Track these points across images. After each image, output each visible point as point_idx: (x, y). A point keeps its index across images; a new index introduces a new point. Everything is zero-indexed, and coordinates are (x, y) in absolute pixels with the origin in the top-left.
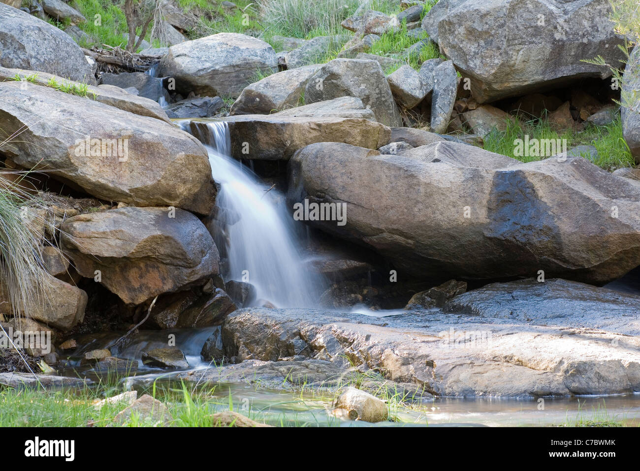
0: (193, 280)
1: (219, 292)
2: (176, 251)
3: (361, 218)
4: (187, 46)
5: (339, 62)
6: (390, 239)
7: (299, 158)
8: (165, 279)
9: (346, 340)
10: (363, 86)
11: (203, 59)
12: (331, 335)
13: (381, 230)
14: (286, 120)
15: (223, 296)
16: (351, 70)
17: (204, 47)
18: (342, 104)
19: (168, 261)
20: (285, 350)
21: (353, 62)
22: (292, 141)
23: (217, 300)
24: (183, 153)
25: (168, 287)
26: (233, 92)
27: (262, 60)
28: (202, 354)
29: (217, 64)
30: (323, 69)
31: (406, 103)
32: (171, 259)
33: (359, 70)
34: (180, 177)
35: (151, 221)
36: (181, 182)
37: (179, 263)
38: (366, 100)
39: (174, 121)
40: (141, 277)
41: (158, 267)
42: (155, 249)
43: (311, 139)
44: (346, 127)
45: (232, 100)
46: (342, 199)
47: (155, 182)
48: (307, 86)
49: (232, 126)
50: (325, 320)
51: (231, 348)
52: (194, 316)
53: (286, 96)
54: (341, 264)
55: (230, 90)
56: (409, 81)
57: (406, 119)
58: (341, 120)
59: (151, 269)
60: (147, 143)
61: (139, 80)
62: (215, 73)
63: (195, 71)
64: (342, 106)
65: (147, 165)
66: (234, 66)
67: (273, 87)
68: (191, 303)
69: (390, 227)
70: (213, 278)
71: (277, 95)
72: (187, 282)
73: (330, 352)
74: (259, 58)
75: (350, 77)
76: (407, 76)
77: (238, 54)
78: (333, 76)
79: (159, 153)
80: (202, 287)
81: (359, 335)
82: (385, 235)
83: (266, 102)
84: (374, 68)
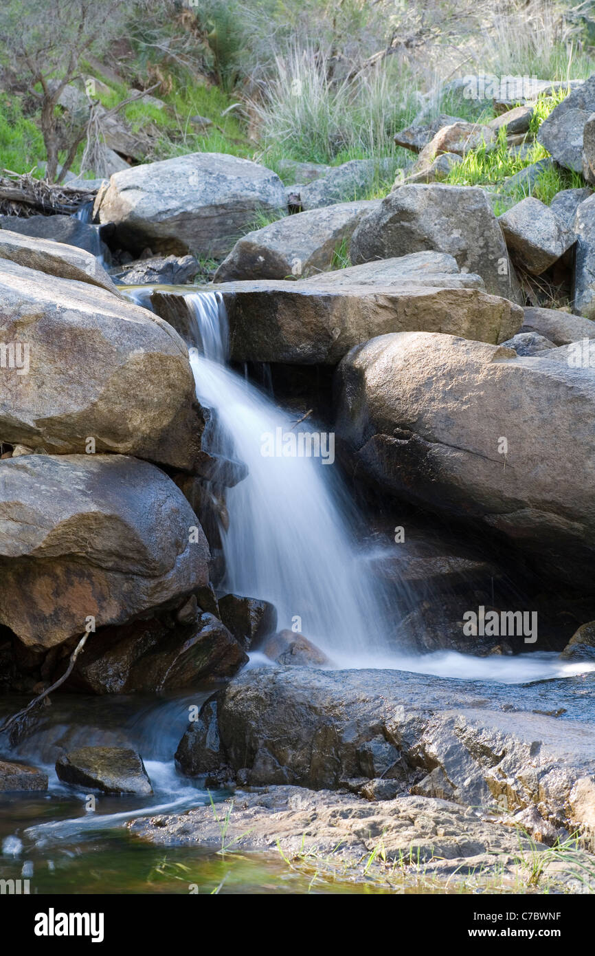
0: (160, 601)
1: (208, 621)
2: (128, 544)
3: (481, 479)
4: (141, 173)
5: (414, 190)
6: (538, 520)
7: (358, 363)
8: (105, 599)
9: (486, 751)
10: (456, 234)
11: (166, 195)
12: (453, 739)
13: (521, 502)
14: (333, 290)
15: (215, 628)
16: (436, 204)
17: (169, 176)
18: (420, 264)
19: (110, 564)
20: (353, 763)
21: (440, 190)
22: (344, 330)
23: (205, 639)
24: (142, 350)
25: (111, 614)
26: (215, 249)
27: (263, 198)
28: (177, 757)
29: (189, 202)
30: (386, 202)
31: (531, 264)
32: (117, 560)
33: (450, 203)
34: (135, 396)
35: (77, 484)
36: (136, 406)
37: (131, 568)
38: (462, 258)
39: (124, 291)
40: (57, 593)
41: (90, 576)
42: (84, 539)
43: (378, 325)
44: (443, 305)
45: (213, 263)
46: (445, 441)
47: (86, 406)
48: (355, 233)
49: (230, 299)
50: (435, 700)
51: (239, 751)
52: (160, 670)
53: (310, 253)
54: (439, 564)
55: (209, 246)
56: (537, 225)
57: (530, 293)
58: (433, 291)
59: (75, 579)
60: (71, 330)
61: (61, 227)
62: (186, 217)
63: (153, 215)
64: (421, 268)
65: (71, 372)
66: (216, 207)
67: (287, 238)
68: (153, 643)
69: (538, 497)
70: (199, 594)
71: (293, 252)
72: (147, 605)
73: (453, 775)
74: (258, 194)
75: (434, 217)
76: (534, 217)
77: (223, 186)
78: (404, 214)
79: (95, 350)
80: (176, 611)
81: (517, 742)
82: (529, 512)
83: (275, 263)
84: (476, 202)
